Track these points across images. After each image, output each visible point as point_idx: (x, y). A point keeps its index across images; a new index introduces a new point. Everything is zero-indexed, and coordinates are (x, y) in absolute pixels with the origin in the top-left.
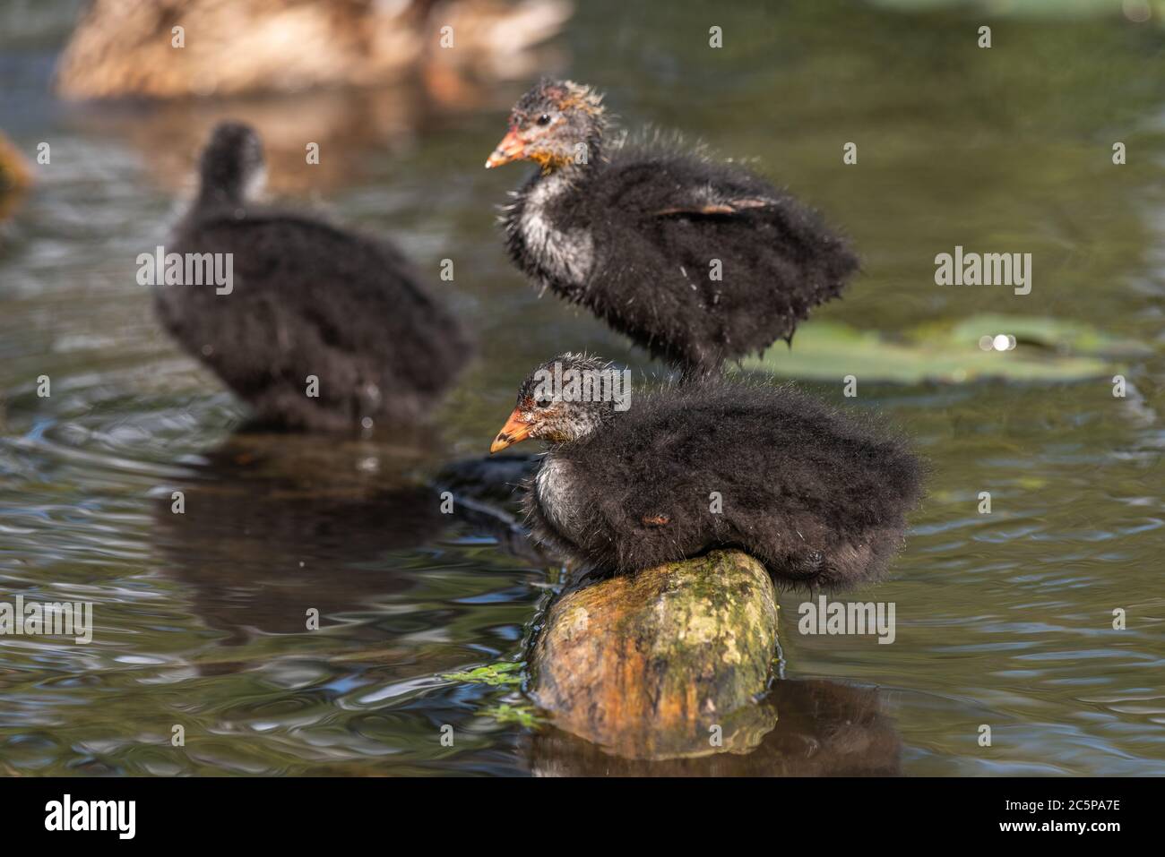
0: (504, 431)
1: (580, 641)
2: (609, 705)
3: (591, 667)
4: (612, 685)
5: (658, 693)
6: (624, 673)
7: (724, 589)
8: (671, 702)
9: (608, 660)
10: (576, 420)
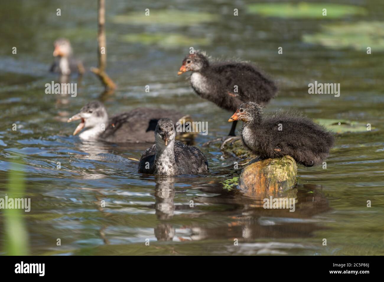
0: (232, 117)
1: (250, 174)
2: (257, 188)
3: (253, 180)
4: (258, 184)
5: (269, 185)
6: (261, 181)
7: (284, 163)
8: (272, 187)
9: (257, 178)
10: (248, 116)
